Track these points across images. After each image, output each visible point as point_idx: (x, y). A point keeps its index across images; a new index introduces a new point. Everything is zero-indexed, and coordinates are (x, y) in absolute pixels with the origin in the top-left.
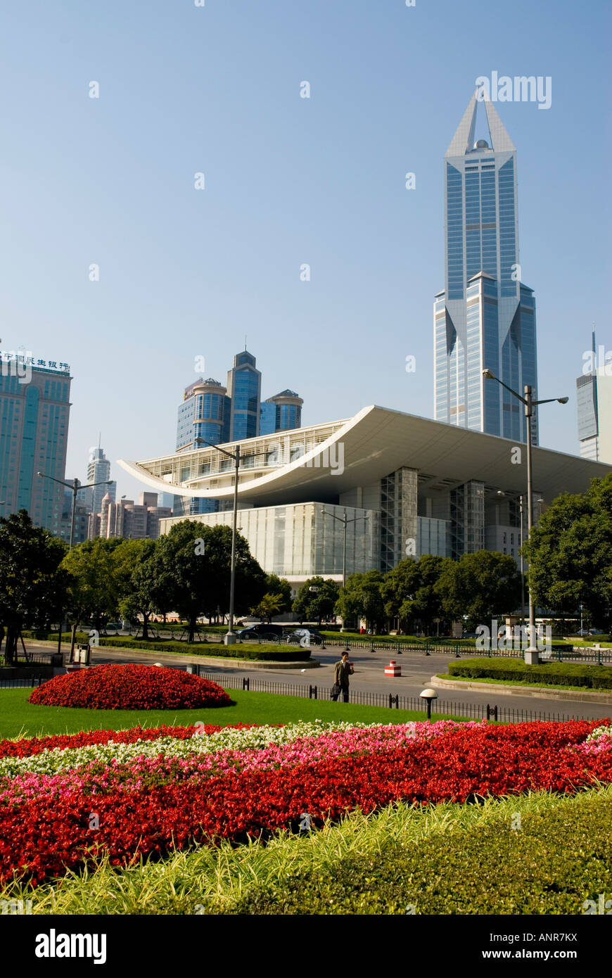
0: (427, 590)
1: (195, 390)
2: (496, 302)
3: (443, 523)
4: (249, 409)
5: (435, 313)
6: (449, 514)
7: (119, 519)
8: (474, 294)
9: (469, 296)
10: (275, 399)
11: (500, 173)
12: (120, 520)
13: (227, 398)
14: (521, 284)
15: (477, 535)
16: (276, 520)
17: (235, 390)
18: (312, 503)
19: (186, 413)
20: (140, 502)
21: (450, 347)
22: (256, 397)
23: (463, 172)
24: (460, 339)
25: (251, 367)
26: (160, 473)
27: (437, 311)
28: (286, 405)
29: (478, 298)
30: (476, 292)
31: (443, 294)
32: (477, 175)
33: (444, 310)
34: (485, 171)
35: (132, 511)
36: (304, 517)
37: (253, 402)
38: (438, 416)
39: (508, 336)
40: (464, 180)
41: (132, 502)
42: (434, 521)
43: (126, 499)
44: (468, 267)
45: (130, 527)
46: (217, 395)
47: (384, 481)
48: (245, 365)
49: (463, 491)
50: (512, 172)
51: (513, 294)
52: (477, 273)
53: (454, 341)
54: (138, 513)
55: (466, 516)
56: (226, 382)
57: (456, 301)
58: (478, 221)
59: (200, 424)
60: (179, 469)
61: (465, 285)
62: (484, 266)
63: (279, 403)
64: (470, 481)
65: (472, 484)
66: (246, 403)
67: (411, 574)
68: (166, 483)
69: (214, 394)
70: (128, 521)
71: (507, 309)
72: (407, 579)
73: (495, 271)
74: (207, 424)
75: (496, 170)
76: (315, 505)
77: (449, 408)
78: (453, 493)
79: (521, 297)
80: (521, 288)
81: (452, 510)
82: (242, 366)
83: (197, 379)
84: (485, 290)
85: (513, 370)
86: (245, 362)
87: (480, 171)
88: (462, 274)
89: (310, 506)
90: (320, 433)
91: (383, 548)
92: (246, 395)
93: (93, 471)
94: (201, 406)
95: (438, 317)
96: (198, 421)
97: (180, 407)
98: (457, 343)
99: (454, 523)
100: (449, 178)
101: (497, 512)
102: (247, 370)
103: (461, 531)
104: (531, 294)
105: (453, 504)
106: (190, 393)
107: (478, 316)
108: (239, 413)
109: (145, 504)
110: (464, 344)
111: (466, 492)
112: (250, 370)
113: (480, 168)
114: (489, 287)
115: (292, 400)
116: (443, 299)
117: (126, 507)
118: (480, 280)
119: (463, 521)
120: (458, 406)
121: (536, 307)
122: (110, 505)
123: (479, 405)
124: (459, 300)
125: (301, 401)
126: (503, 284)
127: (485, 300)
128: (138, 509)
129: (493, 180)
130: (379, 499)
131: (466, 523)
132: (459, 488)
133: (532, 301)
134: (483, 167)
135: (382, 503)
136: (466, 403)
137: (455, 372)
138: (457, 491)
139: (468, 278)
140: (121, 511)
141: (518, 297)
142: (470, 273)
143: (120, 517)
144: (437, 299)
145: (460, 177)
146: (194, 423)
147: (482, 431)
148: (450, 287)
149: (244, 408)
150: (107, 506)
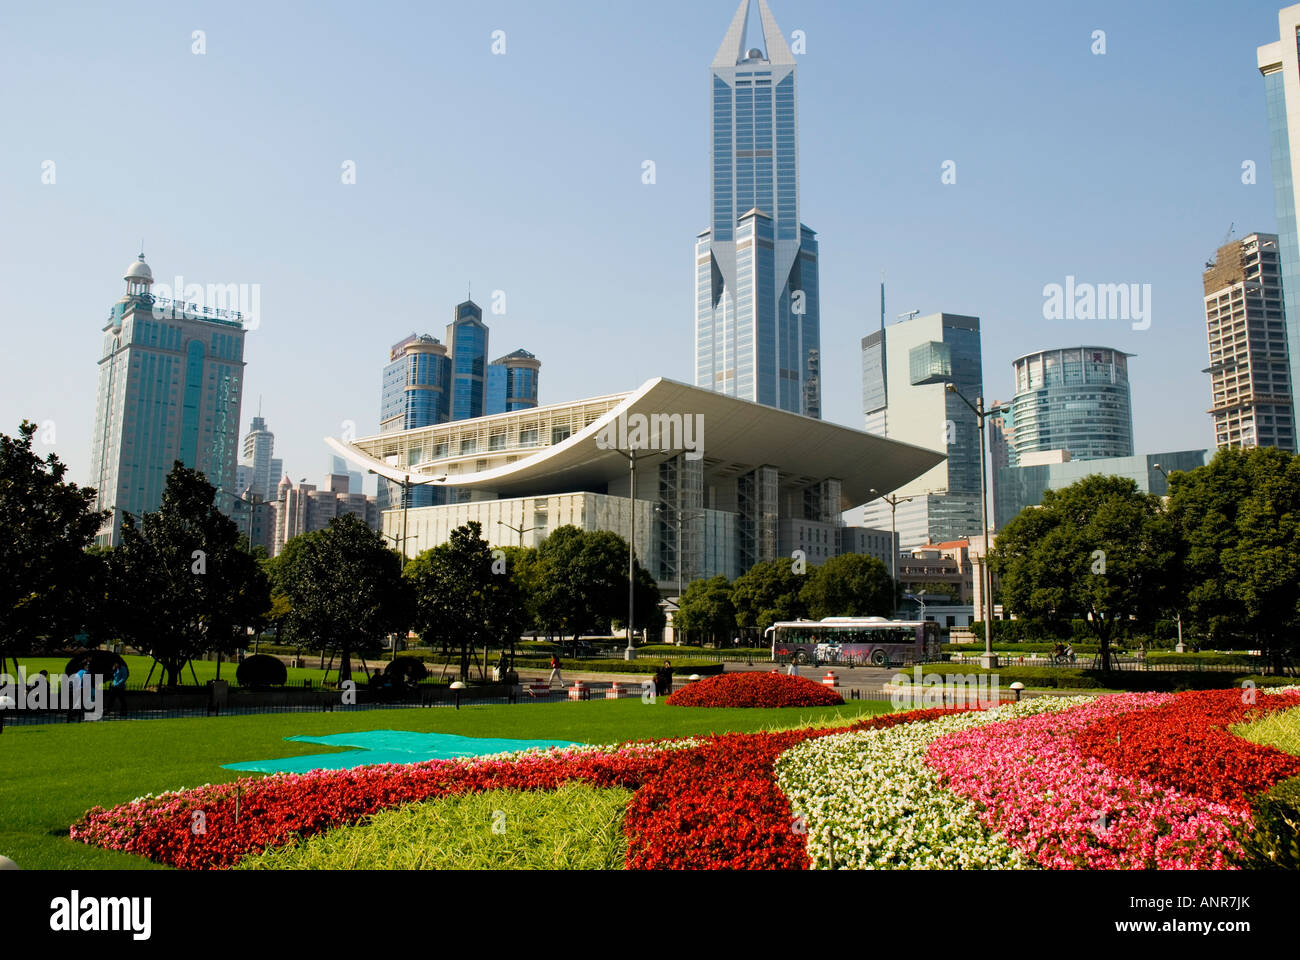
0: (788, 597)
1: (406, 349)
2: (771, 246)
3: (731, 516)
4: (474, 372)
5: (698, 257)
6: (736, 506)
7: (301, 509)
8: (746, 235)
9: (740, 236)
10: (506, 360)
11: (778, 90)
12: (302, 511)
13: (446, 359)
14: (802, 225)
15: (769, 531)
16: (536, 513)
17: (457, 348)
18: (583, 493)
19: (394, 377)
20: (326, 486)
21: (716, 299)
22: (483, 357)
23: (734, 87)
24: (728, 289)
25: (477, 321)
26: (381, 454)
27: (701, 253)
28: (520, 368)
29: (751, 241)
30: (749, 232)
31: (709, 233)
32: (750, 90)
33: (709, 253)
34: (760, 86)
35: (317, 498)
36: (572, 510)
37: (479, 364)
38: (699, 382)
39: (785, 288)
40: (734, 96)
41: (313, 488)
42: (720, 514)
43: (306, 483)
44: (739, 202)
45: (314, 519)
46: (435, 355)
47: (663, 467)
48: (468, 318)
49: (753, 478)
50: (791, 90)
51: (792, 236)
52: (748, 210)
53: (721, 291)
54: (324, 501)
55: (757, 508)
56: (446, 339)
57: (724, 242)
58: (751, 146)
59: (414, 391)
60: (406, 450)
61: (735, 223)
62: (758, 202)
63: (510, 366)
64: (762, 467)
65: (765, 469)
66: (470, 366)
67: (768, 581)
68: (389, 467)
69: (433, 354)
70: (311, 512)
71: (786, 254)
72: (764, 587)
73: (771, 208)
74: (423, 392)
75: (773, 86)
76: (585, 496)
77: (714, 374)
78: (741, 481)
79: (802, 239)
80: (802, 230)
81: (739, 500)
82: (464, 320)
83: (410, 334)
84: (760, 231)
85: (791, 328)
86: (469, 313)
87: (754, 86)
88: (730, 210)
89: (579, 497)
90: (590, 409)
91: (663, 546)
92: (471, 356)
93: (252, 446)
94: (415, 369)
95: (701, 261)
96: (411, 388)
97: (385, 369)
98: (725, 294)
99: (742, 516)
100: (716, 93)
101: (790, 503)
102: (472, 325)
103: (751, 526)
104: (813, 238)
105: (741, 493)
106: (399, 352)
107: (750, 262)
108: (462, 377)
109: (333, 489)
110: (733, 296)
111: (757, 479)
112: (475, 324)
113: (753, 83)
114: (764, 226)
115: (529, 362)
116: (708, 240)
117: (310, 493)
118: (754, 218)
119: (754, 514)
120: (725, 370)
121: (819, 252)
122: (289, 492)
123: (751, 370)
124: (728, 242)
125: (538, 364)
126: (780, 224)
127: (760, 244)
128: (324, 495)
129: (770, 98)
130: (656, 487)
131: (757, 516)
132: (748, 474)
133: (813, 246)
134: (758, 82)
135: (661, 493)
136: (735, 367)
137: (722, 329)
138: (747, 479)
139: (739, 216)
140: (303, 499)
141: (798, 241)
142: (742, 210)
143: (302, 506)
144: (700, 239)
145: (729, 92)
146: (406, 389)
147: (755, 400)
148: (717, 226)
149: (467, 372)
150: (285, 493)
